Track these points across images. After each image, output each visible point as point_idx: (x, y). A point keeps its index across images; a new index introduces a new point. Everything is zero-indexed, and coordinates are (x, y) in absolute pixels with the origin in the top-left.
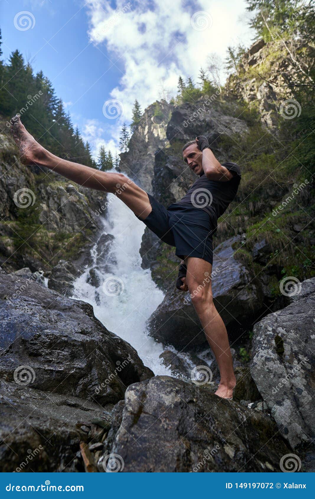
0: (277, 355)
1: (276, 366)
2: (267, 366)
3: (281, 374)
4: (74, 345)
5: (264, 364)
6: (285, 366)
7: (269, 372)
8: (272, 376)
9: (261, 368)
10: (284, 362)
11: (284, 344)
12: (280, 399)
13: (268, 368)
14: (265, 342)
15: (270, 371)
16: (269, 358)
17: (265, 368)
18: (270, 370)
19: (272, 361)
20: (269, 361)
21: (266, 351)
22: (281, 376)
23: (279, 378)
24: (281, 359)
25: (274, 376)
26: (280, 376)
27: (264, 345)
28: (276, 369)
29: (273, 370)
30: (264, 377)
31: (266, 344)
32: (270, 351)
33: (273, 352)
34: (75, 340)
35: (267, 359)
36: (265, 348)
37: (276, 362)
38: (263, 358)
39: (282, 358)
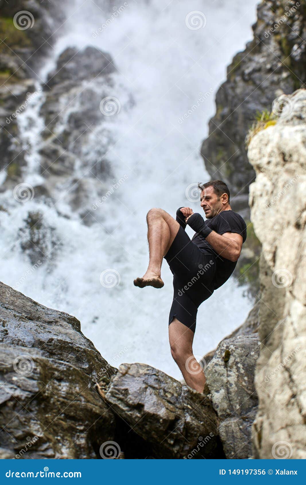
1: (221, 369)
2: (215, 369)
3: (223, 374)
4: (78, 351)
5: (213, 367)
6: (227, 370)
8: (216, 375)
9: (211, 369)
10: (227, 368)
11: (231, 356)
15: (216, 372)
16: (217, 364)
17: (214, 370)
19: (219, 366)
20: (217, 366)
22: (222, 375)
23: (221, 376)
24: (226, 366)
25: (218, 375)
29: (218, 371)
30: (212, 375)
31: (219, 355)
33: (222, 361)
34: (79, 347)
35: (216, 364)
37: (221, 366)
38: (214, 364)
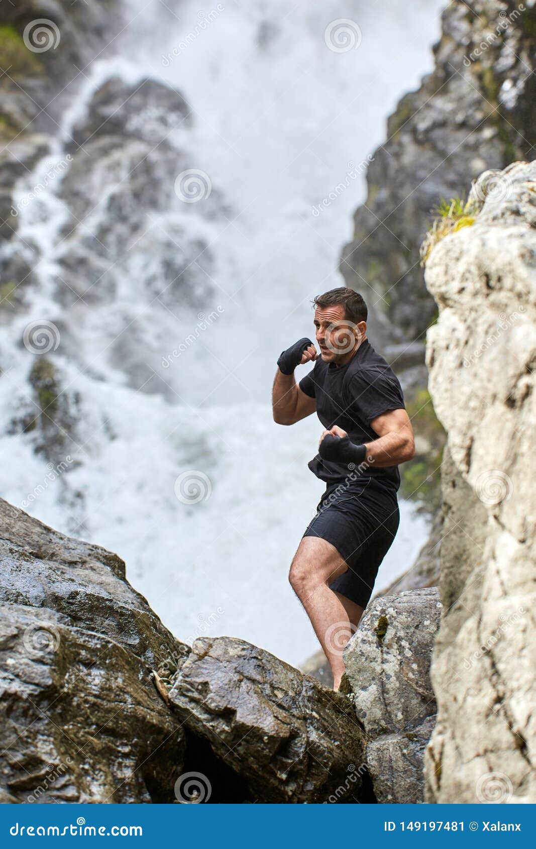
0: (376, 637)
1: (372, 649)
2: (360, 649)
3: (374, 659)
5: (358, 646)
6: (382, 651)
7: (361, 655)
8: (363, 660)
9: (354, 650)
10: (382, 647)
11: (389, 627)
12: (367, 685)
13: (361, 651)
14: (369, 623)
16: (365, 640)
17: (358, 650)
18: (363, 653)
19: (368, 644)
20: (364, 643)
21: (365, 633)
24: (380, 644)
25: (366, 660)
26: (372, 660)
27: (366, 626)
28: (370, 652)
29: (366, 653)
30: (356, 660)
31: (369, 625)
32: (370, 633)
33: (373, 635)
35: (363, 641)
36: (366, 629)
37: (372, 645)
38: (359, 640)
39: (381, 642)
